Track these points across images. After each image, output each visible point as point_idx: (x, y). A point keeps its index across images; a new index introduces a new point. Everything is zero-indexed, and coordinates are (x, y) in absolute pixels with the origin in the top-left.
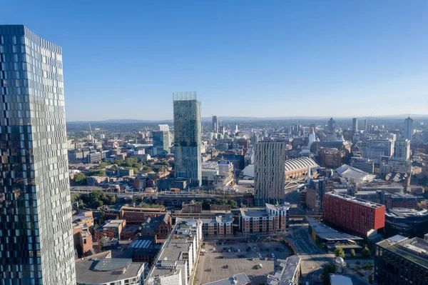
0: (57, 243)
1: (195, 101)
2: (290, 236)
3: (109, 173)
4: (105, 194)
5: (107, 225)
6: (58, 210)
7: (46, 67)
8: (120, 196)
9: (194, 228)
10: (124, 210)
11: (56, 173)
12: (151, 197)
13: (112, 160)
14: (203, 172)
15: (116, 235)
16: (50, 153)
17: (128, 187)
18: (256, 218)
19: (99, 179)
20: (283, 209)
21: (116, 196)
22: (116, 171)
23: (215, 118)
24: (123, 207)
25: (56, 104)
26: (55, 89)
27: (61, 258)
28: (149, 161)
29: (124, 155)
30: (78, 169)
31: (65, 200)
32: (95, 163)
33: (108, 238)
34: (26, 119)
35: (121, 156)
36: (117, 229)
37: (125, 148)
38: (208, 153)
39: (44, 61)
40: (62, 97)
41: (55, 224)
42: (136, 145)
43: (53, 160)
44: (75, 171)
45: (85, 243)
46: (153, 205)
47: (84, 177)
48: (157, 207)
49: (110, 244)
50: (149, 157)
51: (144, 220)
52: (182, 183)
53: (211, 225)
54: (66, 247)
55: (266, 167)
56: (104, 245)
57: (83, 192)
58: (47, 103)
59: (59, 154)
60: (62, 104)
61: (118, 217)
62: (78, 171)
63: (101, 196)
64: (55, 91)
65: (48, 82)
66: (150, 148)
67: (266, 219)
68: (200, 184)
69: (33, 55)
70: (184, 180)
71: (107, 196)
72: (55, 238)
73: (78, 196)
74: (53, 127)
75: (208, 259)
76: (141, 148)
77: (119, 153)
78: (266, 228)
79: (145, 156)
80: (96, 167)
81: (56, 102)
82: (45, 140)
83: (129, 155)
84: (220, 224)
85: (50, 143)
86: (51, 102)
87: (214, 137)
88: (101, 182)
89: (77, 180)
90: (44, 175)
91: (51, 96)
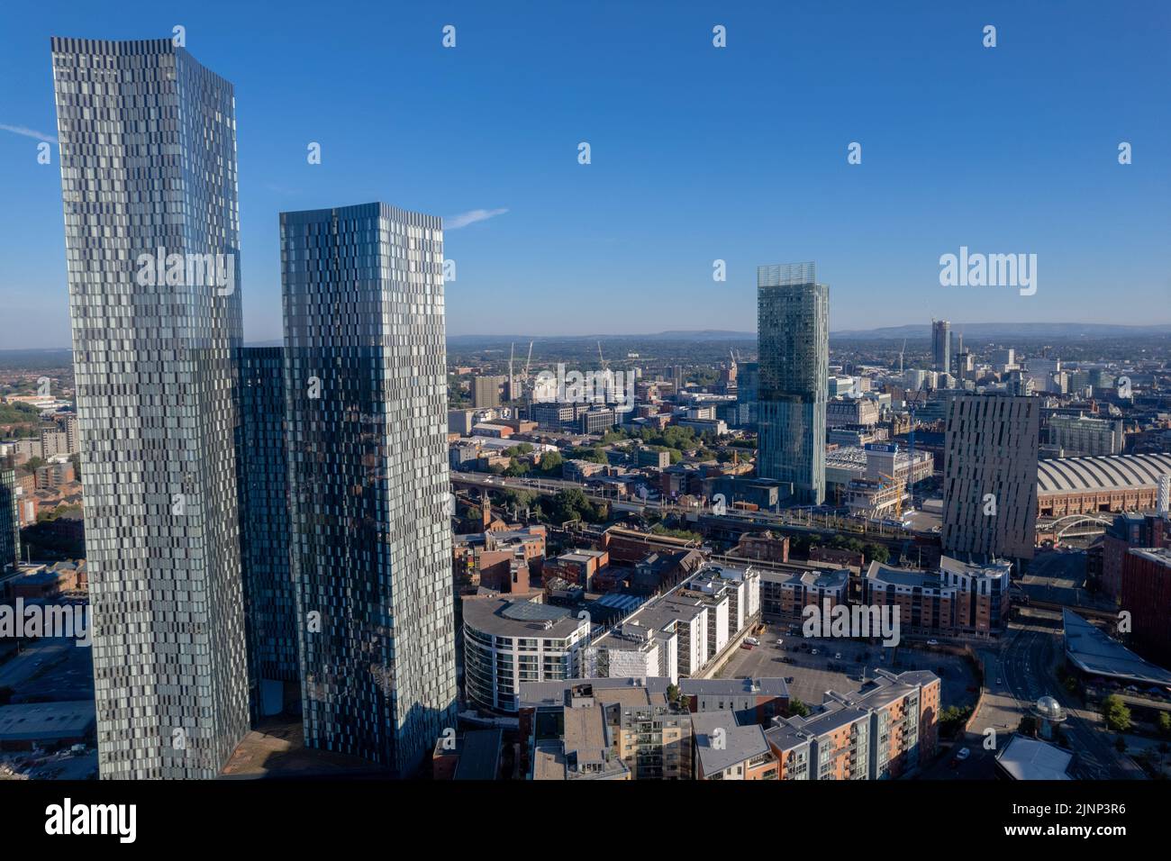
0: (421, 534)
1: (810, 286)
2: (996, 651)
3: (615, 458)
4: (587, 498)
5: (568, 556)
6: (426, 483)
7: (414, 256)
8: (618, 505)
9: (734, 584)
10: (612, 533)
11: (424, 422)
12: (684, 517)
13: (634, 429)
14: (829, 471)
15: (582, 578)
16: (416, 390)
17: (644, 491)
18: (904, 587)
19: (588, 468)
20: (982, 576)
21: (609, 505)
22: (632, 455)
23: (939, 328)
24: (613, 528)
25: (429, 312)
26: (428, 288)
27: (428, 562)
28: (722, 437)
29: (665, 418)
30: (557, 444)
31: (438, 470)
32: (596, 433)
33: (564, 582)
34: (378, 335)
35: (656, 421)
36: (584, 566)
37: (671, 401)
38: (880, 425)
39: (412, 245)
40: (440, 300)
41: (419, 504)
42: (699, 397)
43: (420, 402)
44: (549, 448)
45: (515, 580)
46: (677, 532)
47: (560, 459)
48: (686, 537)
49: (564, 594)
50: (722, 428)
51: (643, 558)
52: (767, 492)
53: (788, 588)
54: (437, 547)
55: (979, 466)
56: (553, 595)
57: (546, 491)
58: (414, 311)
59: (431, 393)
60: (441, 311)
61: (594, 546)
62: (555, 449)
63: (578, 502)
64: (428, 291)
65: (416, 278)
66: (732, 404)
67: (931, 594)
68: (820, 499)
69: (392, 242)
70: (773, 485)
71: (592, 503)
72: (418, 527)
73: (535, 496)
74: (422, 349)
75: (756, 659)
76: (706, 404)
77: (653, 414)
78: (930, 617)
79: (712, 424)
80: (593, 443)
81: (429, 308)
82: (407, 369)
83: (677, 420)
84: (810, 590)
85: (416, 373)
86: (421, 308)
87: (927, 381)
88: (593, 475)
89: (545, 467)
90: (403, 423)
91: (420, 299)
